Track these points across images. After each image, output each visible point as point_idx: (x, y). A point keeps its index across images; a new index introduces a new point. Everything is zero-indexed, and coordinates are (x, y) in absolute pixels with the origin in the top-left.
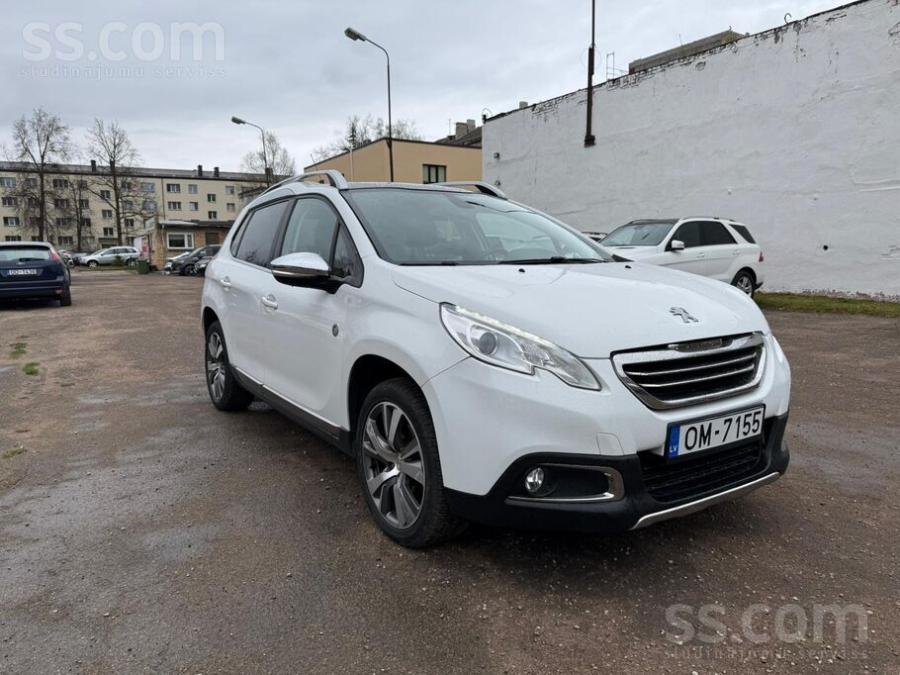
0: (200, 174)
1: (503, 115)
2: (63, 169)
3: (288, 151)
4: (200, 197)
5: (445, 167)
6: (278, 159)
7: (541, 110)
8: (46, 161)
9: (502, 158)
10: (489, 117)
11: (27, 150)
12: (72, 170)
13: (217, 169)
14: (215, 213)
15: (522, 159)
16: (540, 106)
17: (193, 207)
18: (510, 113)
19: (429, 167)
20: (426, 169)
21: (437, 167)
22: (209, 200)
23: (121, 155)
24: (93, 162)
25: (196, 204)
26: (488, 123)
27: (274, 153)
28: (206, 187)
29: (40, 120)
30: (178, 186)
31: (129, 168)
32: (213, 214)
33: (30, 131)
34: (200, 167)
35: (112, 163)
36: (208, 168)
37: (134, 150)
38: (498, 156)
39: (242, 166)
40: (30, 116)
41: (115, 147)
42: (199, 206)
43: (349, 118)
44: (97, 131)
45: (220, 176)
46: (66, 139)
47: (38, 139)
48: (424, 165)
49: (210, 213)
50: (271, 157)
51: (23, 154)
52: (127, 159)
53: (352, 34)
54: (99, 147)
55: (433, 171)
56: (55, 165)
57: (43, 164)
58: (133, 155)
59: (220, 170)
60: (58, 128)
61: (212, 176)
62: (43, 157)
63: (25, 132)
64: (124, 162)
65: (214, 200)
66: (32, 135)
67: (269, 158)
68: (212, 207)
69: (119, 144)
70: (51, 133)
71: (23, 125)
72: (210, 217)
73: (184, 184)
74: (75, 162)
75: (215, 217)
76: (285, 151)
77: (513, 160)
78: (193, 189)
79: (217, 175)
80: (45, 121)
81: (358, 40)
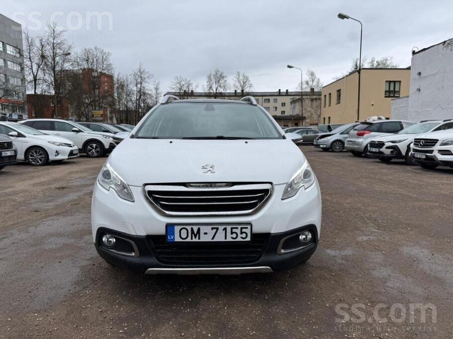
0: (279, 94)
1: (424, 50)
2: (223, 95)
3: (320, 79)
4: (279, 105)
5: (400, 82)
6: (315, 84)
7: (449, 44)
8: (218, 91)
9: (422, 75)
10: (417, 50)
11: (211, 87)
12: (227, 94)
13: (287, 90)
14: (284, 112)
15: (435, 75)
16: (449, 42)
17: (275, 109)
18: (429, 48)
19: (390, 82)
20: (388, 84)
21: (395, 82)
22: (282, 105)
23: (246, 87)
24: (236, 91)
25: (276, 108)
26: (415, 55)
27: (313, 81)
28: (281, 99)
29: (216, 74)
30: (269, 99)
31: (249, 93)
32: (283, 112)
33: (213, 79)
34: (280, 90)
35: (243, 91)
36: (283, 90)
37: (251, 84)
38: (420, 74)
39: (297, 88)
40: (213, 73)
41: (244, 83)
42: (278, 109)
43: (354, 59)
44: (238, 77)
45: (289, 94)
46: (226, 81)
47: (216, 82)
48: (386, 81)
49: (282, 112)
50: (311, 83)
51: (210, 89)
52: (248, 88)
53: (342, 16)
54: (238, 84)
55: (392, 85)
56: (221, 93)
57: (217, 93)
58: (250, 86)
59: (289, 91)
60: (223, 77)
61: (284, 94)
62: (216, 90)
63: (211, 80)
64: (247, 90)
65: (285, 105)
66: (213, 81)
67: (310, 83)
68: (283, 109)
69: (246, 82)
70: (220, 79)
71: (210, 77)
72: (282, 114)
73: (272, 98)
74: (228, 91)
75: (284, 113)
76: (319, 79)
77: (429, 76)
78: (276, 100)
79: (287, 94)
80: (219, 74)
81: (345, 19)
